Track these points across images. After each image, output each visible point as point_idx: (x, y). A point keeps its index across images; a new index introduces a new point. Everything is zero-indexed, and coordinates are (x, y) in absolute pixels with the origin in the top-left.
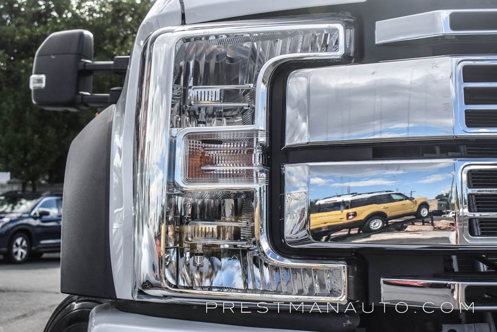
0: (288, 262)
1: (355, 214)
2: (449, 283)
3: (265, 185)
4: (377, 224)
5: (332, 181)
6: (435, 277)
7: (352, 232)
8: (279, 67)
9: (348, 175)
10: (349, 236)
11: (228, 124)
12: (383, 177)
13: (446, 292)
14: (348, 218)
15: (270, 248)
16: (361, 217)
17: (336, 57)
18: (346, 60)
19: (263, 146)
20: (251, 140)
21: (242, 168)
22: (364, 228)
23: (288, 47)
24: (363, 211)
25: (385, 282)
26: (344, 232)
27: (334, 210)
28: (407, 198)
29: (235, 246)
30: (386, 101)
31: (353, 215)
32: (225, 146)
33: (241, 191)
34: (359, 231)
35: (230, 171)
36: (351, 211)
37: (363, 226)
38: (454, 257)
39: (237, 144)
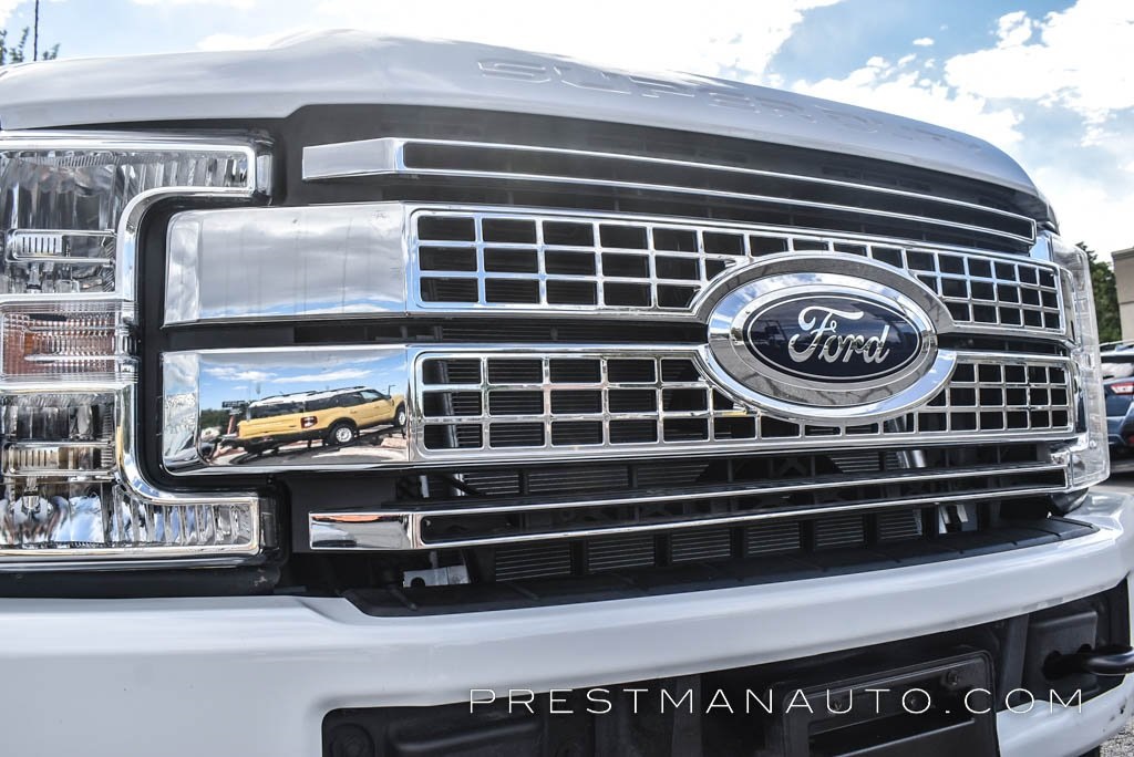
0: (165, 497)
1: (314, 421)
2: (401, 514)
3: (132, 383)
4: (344, 435)
5: (275, 375)
6: (385, 507)
7: (313, 445)
8: (155, 205)
9: (300, 366)
10: (310, 450)
11: (82, 289)
12: (353, 367)
13: (396, 526)
14: (303, 426)
15: (139, 478)
16: (323, 424)
17: (243, 196)
18: (259, 200)
19: (130, 327)
20: (112, 315)
21: (100, 358)
22: (328, 438)
23: (173, 176)
24: (326, 416)
25: (314, 519)
26: (302, 445)
27: (280, 414)
28: (381, 397)
29: (94, 478)
30: (354, 260)
31: (311, 421)
32: (72, 324)
33: (102, 394)
34: (324, 443)
35: (75, 363)
36: (307, 415)
37: (328, 436)
38: (423, 479)
39: (92, 321)
